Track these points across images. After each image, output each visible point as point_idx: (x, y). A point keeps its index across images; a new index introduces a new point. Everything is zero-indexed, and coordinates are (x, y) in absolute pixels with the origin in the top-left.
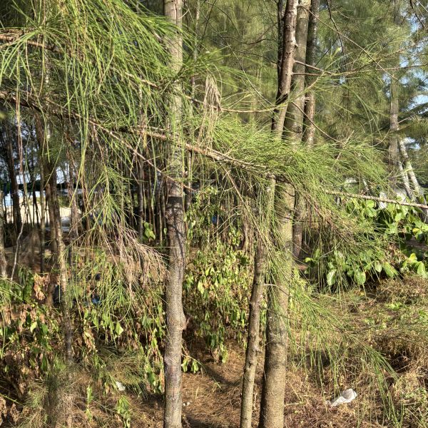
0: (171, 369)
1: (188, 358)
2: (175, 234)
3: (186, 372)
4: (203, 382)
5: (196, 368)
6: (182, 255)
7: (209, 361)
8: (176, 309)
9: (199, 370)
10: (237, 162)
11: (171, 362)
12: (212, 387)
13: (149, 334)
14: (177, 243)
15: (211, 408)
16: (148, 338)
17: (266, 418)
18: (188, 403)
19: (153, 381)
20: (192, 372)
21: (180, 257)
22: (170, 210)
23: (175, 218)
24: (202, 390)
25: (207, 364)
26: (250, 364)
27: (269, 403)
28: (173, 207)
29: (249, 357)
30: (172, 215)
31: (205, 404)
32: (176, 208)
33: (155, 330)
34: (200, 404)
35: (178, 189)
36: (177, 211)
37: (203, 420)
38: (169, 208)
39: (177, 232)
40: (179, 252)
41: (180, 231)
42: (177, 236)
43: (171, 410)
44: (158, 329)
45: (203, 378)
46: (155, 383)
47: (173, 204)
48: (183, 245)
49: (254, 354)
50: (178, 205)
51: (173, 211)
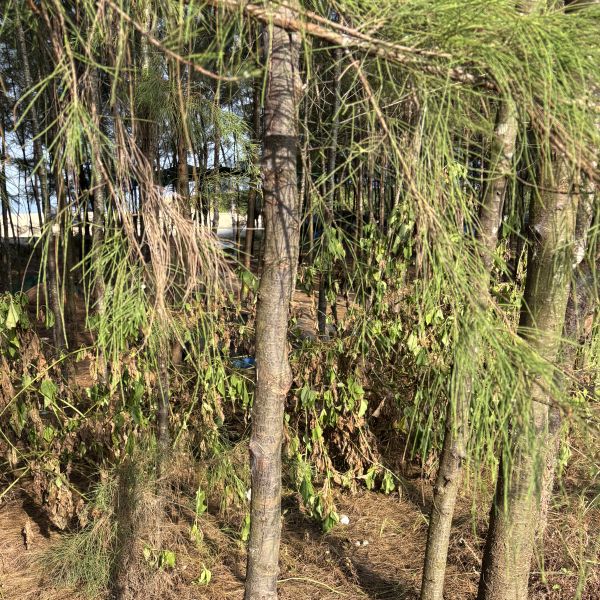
0: (260, 463)
1: (377, 466)
2: (276, 209)
3: (372, 490)
4: (401, 512)
5: (389, 486)
6: (288, 252)
7: (417, 476)
8: (274, 355)
9: (396, 490)
10: (386, 48)
11: (260, 451)
12: (413, 522)
13: (311, 418)
14: (280, 226)
15: (404, 557)
16: (309, 425)
17: (491, 589)
18: (366, 543)
19: (310, 495)
20: (383, 492)
21: (284, 255)
22: (269, 163)
23: (277, 178)
24: (395, 525)
25: (412, 481)
26: (447, 482)
27: (498, 562)
28: (273, 157)
29: (446, 468)
30: (271, 172)
31: (395, 549)
32: (281, 157)
33: (324, 412)
34: (387, 547)
35: (285, 121)
36: (282, 164)
37: (386, 575)
38: (267, 158)
39: (280, 205)
40: (282, 244)
41: (287, 203)
42: (280, 213)
43: (260, 536)
44: (328, 411)
45: (401, 505)
46: (312, 500)
47: (275, 149)
48: (290, 231)
49: (456, 463)
50: (284, 152)
51: (274, 163)
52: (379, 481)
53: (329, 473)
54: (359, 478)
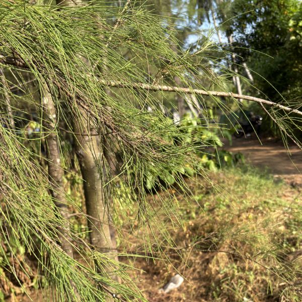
52: (40, 282)
53: (13, 290)
54: (30, 286)
